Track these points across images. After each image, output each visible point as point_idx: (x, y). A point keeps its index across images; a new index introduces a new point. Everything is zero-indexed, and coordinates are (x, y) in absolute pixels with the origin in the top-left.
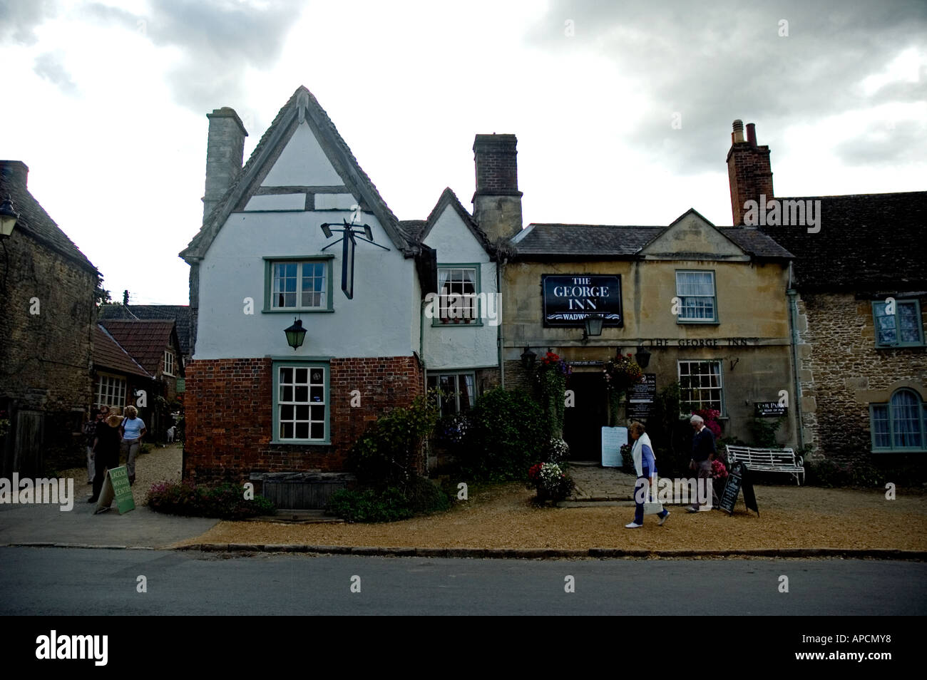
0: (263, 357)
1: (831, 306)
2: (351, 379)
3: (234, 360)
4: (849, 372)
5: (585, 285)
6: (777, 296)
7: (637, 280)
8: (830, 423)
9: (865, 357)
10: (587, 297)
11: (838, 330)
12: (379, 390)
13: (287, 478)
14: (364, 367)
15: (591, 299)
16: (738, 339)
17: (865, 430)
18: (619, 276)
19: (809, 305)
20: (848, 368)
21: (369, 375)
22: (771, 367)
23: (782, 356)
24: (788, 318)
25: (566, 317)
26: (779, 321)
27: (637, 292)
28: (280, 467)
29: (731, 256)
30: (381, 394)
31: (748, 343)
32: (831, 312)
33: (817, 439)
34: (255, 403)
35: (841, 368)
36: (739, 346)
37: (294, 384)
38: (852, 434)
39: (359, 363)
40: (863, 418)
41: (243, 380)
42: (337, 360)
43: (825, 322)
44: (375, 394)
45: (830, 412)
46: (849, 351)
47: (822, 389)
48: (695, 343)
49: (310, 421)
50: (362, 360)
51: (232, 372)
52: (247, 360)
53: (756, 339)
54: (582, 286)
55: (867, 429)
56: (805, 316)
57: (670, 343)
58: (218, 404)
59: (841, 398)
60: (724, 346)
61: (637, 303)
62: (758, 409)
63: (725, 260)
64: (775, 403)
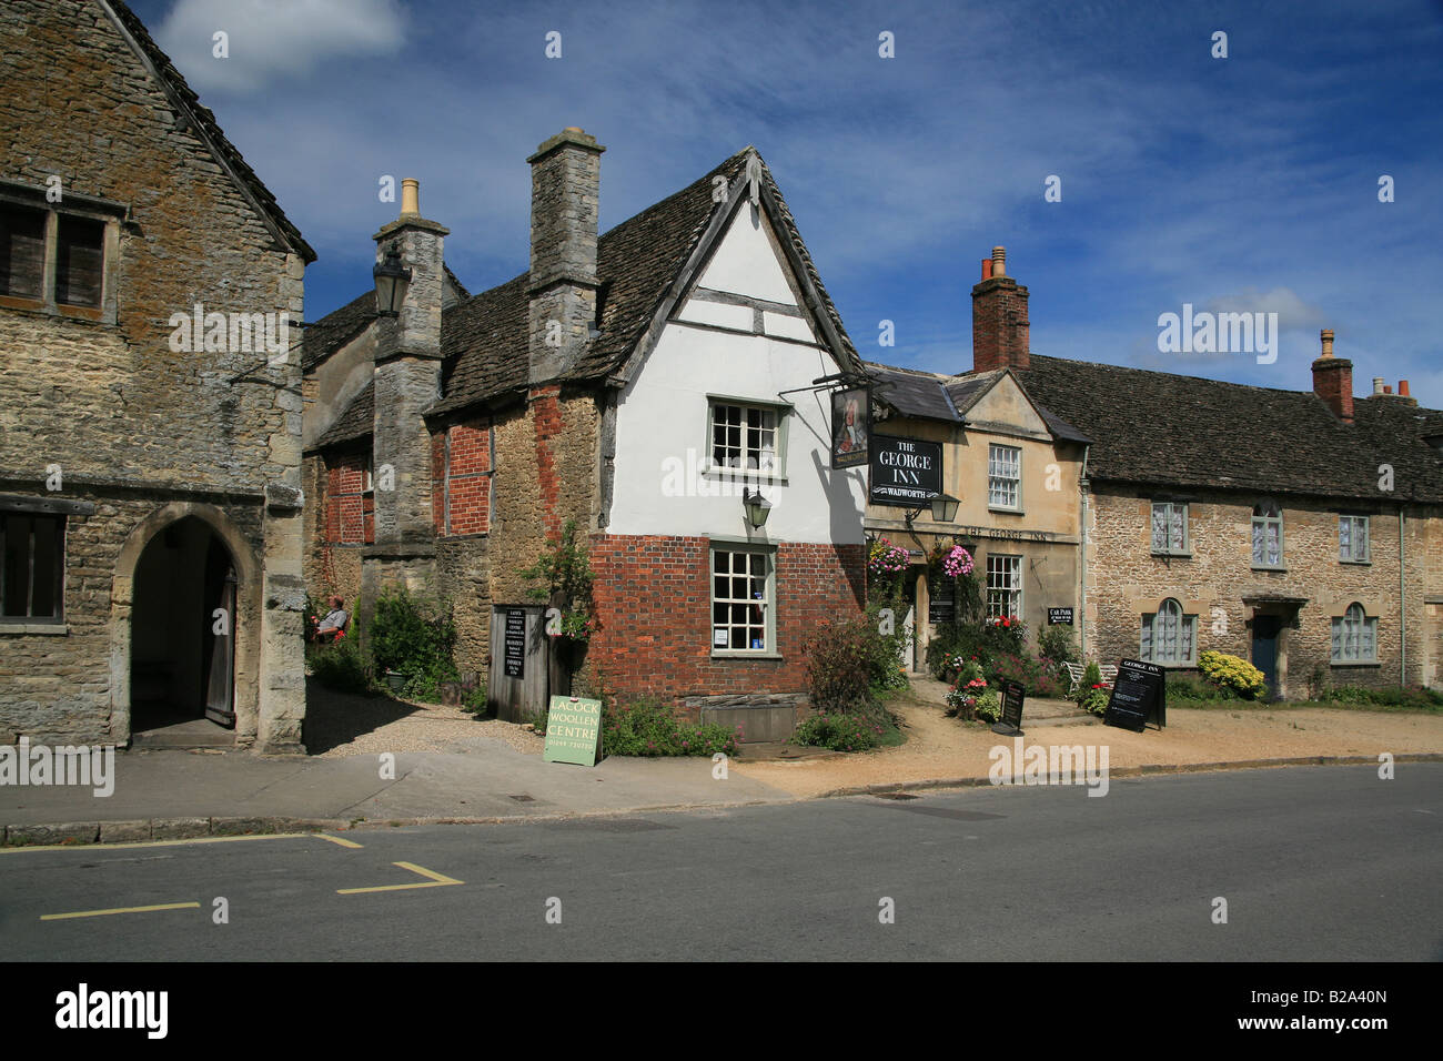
0: (700, 536)
1: (1117, 502)
2: (803, 571)
3: (663, 538)
4: (1127, 578)
5: (909, 453)
6: (1071, 485)
8: (1108, 634)
9: (1141, 562)
10: (911, 469)
11: (1121, 530)
12: (831, 586)
13: (731, 703)
14: (815, 556)
15: (915, 470)
16: (1039, 533)
17: (1135, 642)
18: (941, 446)
19: (1098, 502)
20: (1126, 573)
21: (822, 566)
22: (1062, 568)
23: (1072, 556)
24: (1078, 512)
25: (891, 491)
26: (1071, 515)
27: (955, 467)
28: (722, 688)
29: (1038, 433)
30: (833, 592)
31: (1047, 539)
32: (1117, 509)
34: (690, 600)
35: (1120, 573)
36: (1039, 542)
37: (731, 575)
38: (1126, 647)
39: (810, 551)
40: (1135, 629)
41: (676, 566)
42: (786, 545)
44: (827, 592)
45: (1108, 622)
46: (1128, 555)
47: (1103, 596)
48: (1002, 535)
49: (748, 625)
50: (813, 546)
51: (660, 555)
52: (679, 538)
53: (1053, 535)
54: (906, 453)
55: (1138, 641)
56: (1094, 513)
57: (983, 533)
58: (643, 600)
59: (1118, 606)
60: (1026, 540)
61: (955, 481)
62: (1050, 616)
63: (1030, 437)
64: (1065, 609)
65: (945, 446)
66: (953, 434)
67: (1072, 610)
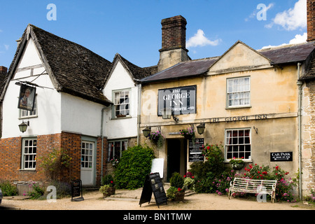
2: (42, 144)
6: (291, 86)
7: (205, 87)
16: (261, 115)
18: (196, 86)
21: (48, 142)
22: (283, 131)
23: (292, 124)
26: (291, 102)
27: (204, 94)
31: (268, 117)
36: (263, 119)
37: (29, 147)
39: (45, 137)
44: (49, 149)
48: (235, 119)
49: (29, 161)
50: (46, 135)
53: (273, 114)
56: (308, 97)
57: (220, 120)
60: (252, 120)
61: (204, 100)
62: (271, 157)
63: (256, 69)
64: (285, 153)
65: (198, 86)
66: (204, 80)
67: (291, 153)
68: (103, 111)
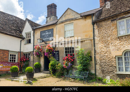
1: (104, 25)
6: (90, 25)
9: (114, 40)
10: (47, 35)
11: (106, 33)
17: (114, 65)
20: (109, 45)
26: (90, 33)
32: (104, 27)
33: (100, 68)
35: (107, 45)
40: (113, 61)
43: (102, 31)
45: (103, 59)
46: (109, 39)
47: (101, 52)
54: (47, 32)
55: (115, 65)
56: (97, 30)
63: (76, 19)
65: (54, 29)
66: (56, 26)
67: (91, 57)
68: (21, 41)
